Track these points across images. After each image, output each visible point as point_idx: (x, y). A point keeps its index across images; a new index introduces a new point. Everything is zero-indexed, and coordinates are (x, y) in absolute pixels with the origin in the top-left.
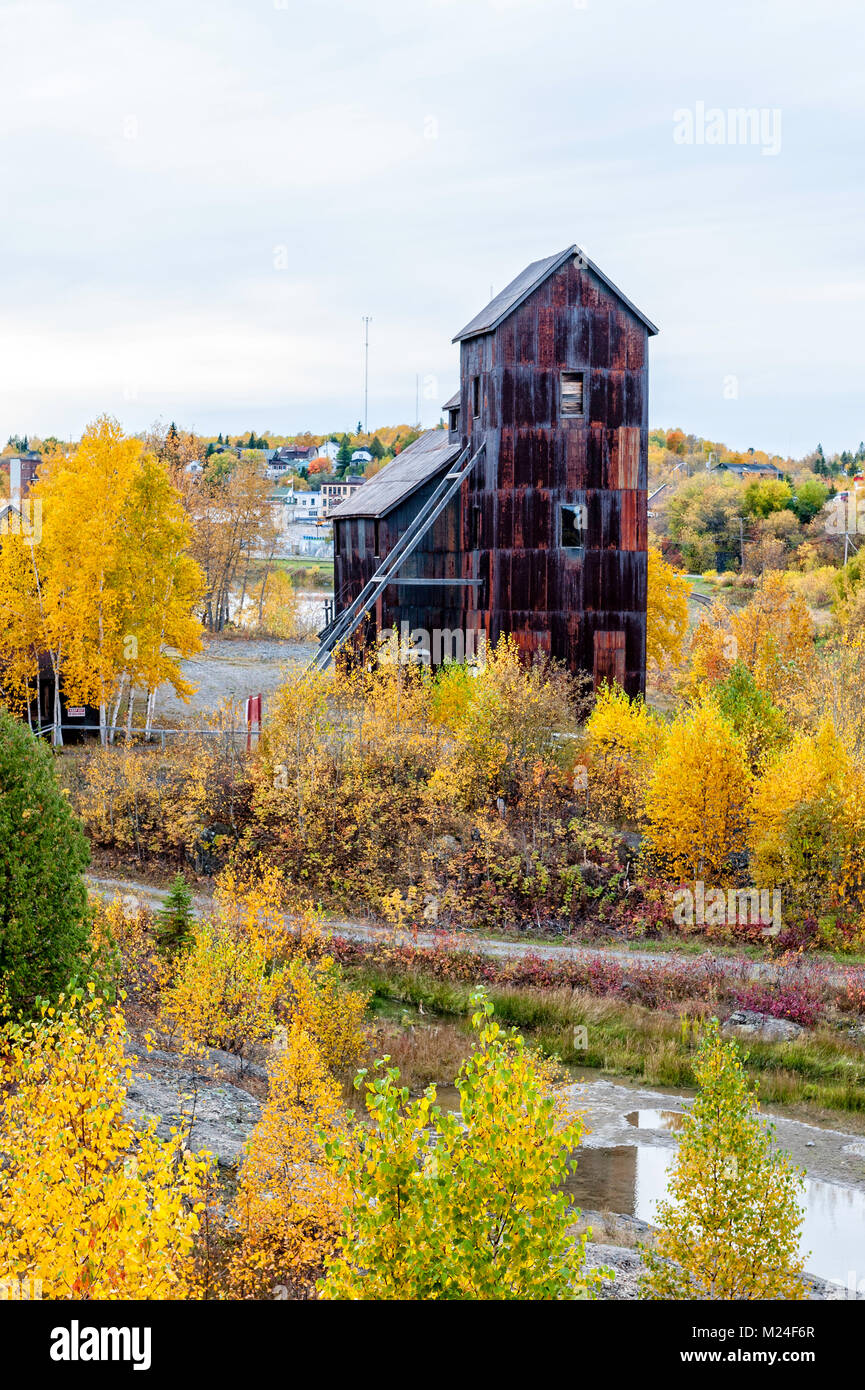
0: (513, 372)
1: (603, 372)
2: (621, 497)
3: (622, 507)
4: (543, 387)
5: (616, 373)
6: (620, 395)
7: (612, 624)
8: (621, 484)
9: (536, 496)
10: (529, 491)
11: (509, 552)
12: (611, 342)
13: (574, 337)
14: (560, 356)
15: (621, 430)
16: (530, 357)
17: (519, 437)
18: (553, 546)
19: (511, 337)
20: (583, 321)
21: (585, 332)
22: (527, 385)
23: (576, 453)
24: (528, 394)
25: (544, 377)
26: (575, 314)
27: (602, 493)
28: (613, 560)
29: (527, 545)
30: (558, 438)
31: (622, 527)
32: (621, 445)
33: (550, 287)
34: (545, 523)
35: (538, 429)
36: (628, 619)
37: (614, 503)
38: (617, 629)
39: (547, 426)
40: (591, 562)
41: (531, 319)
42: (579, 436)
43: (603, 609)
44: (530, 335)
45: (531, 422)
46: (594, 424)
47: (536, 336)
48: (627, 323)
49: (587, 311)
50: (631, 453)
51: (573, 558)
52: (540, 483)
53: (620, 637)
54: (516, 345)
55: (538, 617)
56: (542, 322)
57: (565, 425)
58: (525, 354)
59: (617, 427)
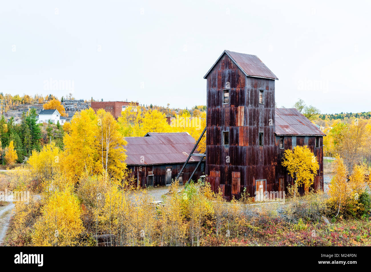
0: (211, 91)
1: (234, 89)
2: (239, 129)
3: (239, 132)
4: (218, 95)
5: (238, 89)
6: (239, 96)
7: (237, 170)
8: (239, 125)
9: (217, 129)
10: (215, 127)
11: (210, 146)
12: (236, 79)
13: (227, 79)
14: (223, 85)
15: (239, 107)
16: (215, 86)
17: (212, 111)
18: (221, 144)
19: (211, 80)
20: (229, 74)
21: (230, 77)
22: (214, 95)
23: (227, 115)
24: (215, 98)
25: (219, 92)
26: (227, 71)
27: (234, 127)
28: (237, 149)
29: (214, 144)
30: (222, 111)
31: (239, 138)
32: (239, 112)
33: (220, 64)
34: (219, 137)
35: (217, 108)
36: (241, 168)
37: (237, 131)
38: (238, 171)
39: (219, 107)
40: (231, 149)
41: (216, 74)
42: (228, 109)
43: (234, 165)
44: (215, 79)
45: (215, 106)
46: (232, 106)
47: (217, 80)
48: (240, 74)
49: (230, 70)
50: (242, 114)
51: (226, 148)
52: (218, 125)
53: (239, 174)
54: (212, 83)
55: (217, 166)
56: (218, 75)
57: (224, 107)
58: (214, 86)
59: (238, 106)
